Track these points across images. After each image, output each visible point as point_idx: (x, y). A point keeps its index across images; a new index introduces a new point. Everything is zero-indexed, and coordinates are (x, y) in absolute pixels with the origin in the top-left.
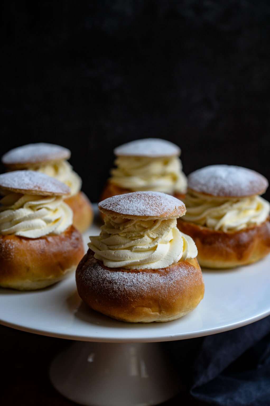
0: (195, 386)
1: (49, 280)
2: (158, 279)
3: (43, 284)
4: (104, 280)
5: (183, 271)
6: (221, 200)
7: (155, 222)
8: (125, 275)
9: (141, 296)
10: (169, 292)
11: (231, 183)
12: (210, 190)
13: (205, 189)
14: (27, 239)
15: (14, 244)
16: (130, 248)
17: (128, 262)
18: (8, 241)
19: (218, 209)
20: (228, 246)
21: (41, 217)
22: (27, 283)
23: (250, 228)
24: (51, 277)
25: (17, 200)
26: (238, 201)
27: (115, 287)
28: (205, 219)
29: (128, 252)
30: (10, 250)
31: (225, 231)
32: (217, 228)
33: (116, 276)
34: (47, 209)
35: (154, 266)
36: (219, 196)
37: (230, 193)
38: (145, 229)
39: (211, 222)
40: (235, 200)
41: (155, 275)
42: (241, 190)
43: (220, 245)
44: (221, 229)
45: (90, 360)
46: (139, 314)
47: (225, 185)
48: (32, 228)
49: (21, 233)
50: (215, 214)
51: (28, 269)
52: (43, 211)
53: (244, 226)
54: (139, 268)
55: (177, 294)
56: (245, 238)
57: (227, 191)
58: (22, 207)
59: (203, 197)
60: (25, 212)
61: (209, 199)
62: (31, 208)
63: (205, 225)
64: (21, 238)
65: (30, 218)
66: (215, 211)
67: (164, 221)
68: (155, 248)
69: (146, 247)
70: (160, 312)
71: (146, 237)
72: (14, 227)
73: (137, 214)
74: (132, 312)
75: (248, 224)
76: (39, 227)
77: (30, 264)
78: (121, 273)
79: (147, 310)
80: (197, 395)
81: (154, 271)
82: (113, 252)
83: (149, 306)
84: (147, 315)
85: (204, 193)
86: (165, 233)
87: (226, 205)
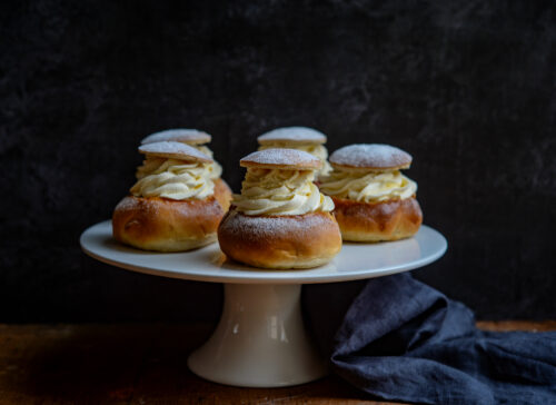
0: (336, 353)
1: (192, 241)
2: (296, 224)
3: (185, 246)
4: (244, 226)
5: (319, 220)
6: (362, 171)
7: (293, 173)
8: (265, 220)
9: (279, 238)
10: (306, 236)
11: (373, 156)
12: (352, 162)
13: (347, 161)
14: (171, 200)
15: (158, 204)
16: (269, 197)
17: (267, 208)
18: (152, 202)
19: (360, 180)
20: (369, 216)
21: (184, 181)
22: (170, 243)
23: (393, 200)
24: (193, 238)
25: (161, 165)
26: (380, 173)
27: (255, 231)
28: (347, 191)
29: (267, 201)
30: (155, 210)
31: (367, 201)
32: (359, 199)
33: (256, 221)
34: (191, 174)
35: (291, 213)
36: (360, 167)
37: (371, 164)
38: (283, 180)
39: (352, 194)
40: (376, 171)
41: (292, 220)
42: (383, 161)
43: (361, 214)
44: (363, 199)
45: (235, 331)
46: (277, 257)
47: (367, 157)
48: (176, 190)
49: (165, 195)
50: (358, 186)
51: (172, 228)
52: (186, 175)
53: (386, 198)
54: (277, 214)
55: (314, 238)
56: (387, 209)
57: (368, 162)
58: (166, 170)
59: (345, 170)
60: (168, 175)
61: (351, 171)
62: (175, 172)
63: (348, 198)
64: (165, 199)
65: (173, 181)
66: (356, 183)
67: (301, 172)
68: (292, 198)
69: (284, 196)
70: (297, 255)
71: (284, 187)
72: (158, 189)
73: (275, 162)
74: (271, 255)
75: (391, 195)
76: (182, 190)
77: (174, 223)
78: (260, 219)
79: (284, 252)
80: (338, 363)
81: (291, 217)
82: (253, 201)
83: (287, 249)
84: (285, 258)
85: (346, 166)
86: (303, 185)
87: (368, 177)
